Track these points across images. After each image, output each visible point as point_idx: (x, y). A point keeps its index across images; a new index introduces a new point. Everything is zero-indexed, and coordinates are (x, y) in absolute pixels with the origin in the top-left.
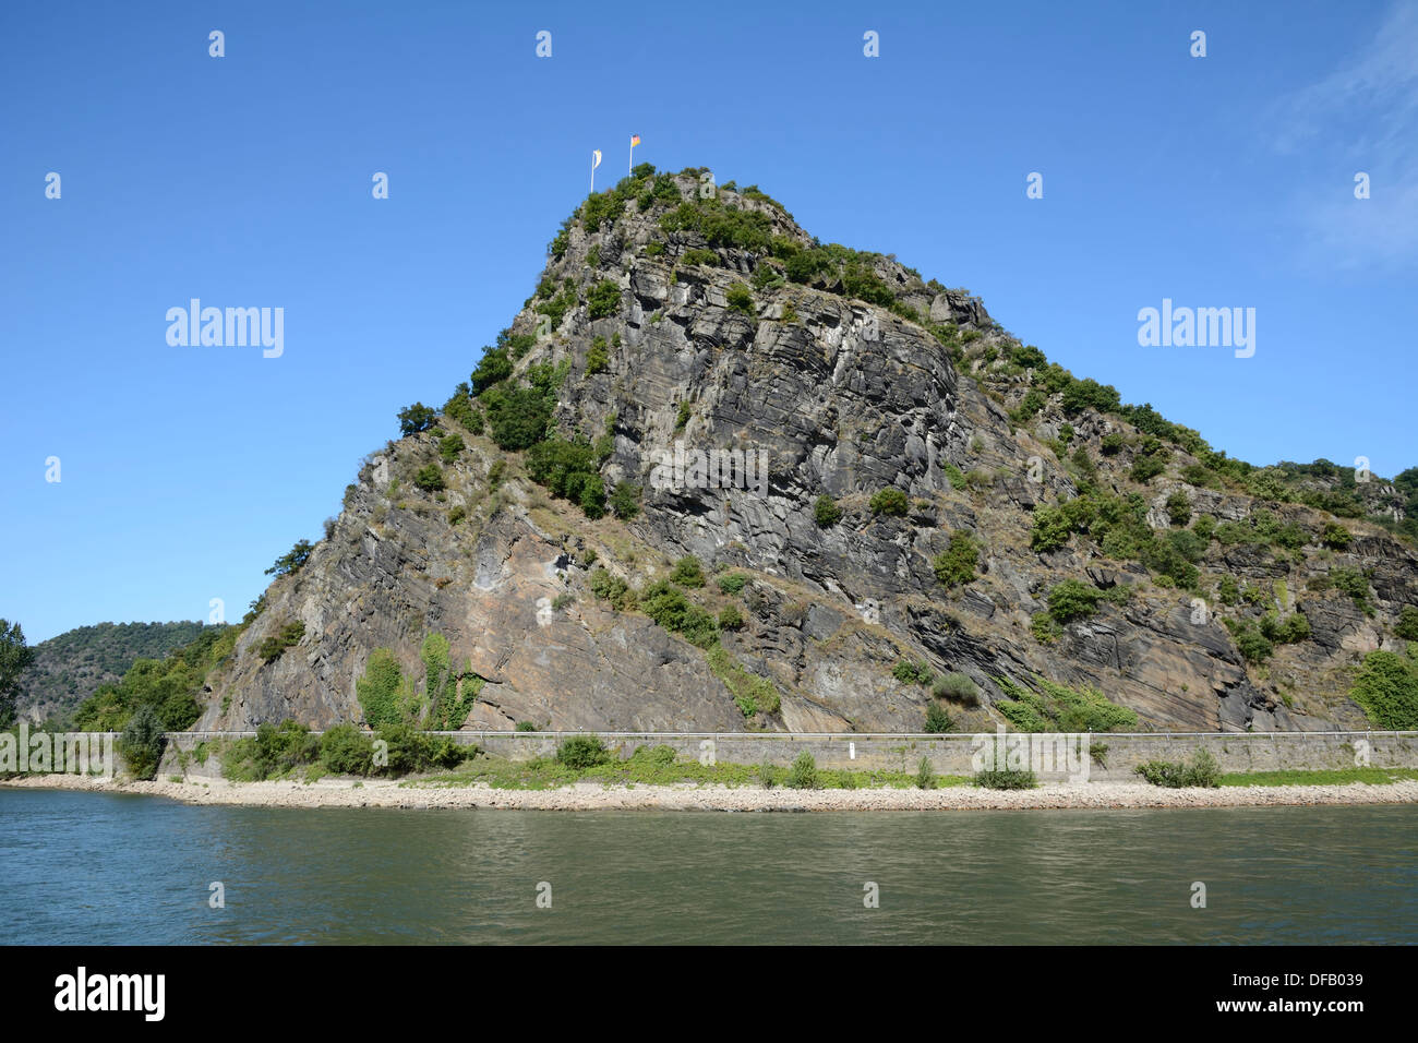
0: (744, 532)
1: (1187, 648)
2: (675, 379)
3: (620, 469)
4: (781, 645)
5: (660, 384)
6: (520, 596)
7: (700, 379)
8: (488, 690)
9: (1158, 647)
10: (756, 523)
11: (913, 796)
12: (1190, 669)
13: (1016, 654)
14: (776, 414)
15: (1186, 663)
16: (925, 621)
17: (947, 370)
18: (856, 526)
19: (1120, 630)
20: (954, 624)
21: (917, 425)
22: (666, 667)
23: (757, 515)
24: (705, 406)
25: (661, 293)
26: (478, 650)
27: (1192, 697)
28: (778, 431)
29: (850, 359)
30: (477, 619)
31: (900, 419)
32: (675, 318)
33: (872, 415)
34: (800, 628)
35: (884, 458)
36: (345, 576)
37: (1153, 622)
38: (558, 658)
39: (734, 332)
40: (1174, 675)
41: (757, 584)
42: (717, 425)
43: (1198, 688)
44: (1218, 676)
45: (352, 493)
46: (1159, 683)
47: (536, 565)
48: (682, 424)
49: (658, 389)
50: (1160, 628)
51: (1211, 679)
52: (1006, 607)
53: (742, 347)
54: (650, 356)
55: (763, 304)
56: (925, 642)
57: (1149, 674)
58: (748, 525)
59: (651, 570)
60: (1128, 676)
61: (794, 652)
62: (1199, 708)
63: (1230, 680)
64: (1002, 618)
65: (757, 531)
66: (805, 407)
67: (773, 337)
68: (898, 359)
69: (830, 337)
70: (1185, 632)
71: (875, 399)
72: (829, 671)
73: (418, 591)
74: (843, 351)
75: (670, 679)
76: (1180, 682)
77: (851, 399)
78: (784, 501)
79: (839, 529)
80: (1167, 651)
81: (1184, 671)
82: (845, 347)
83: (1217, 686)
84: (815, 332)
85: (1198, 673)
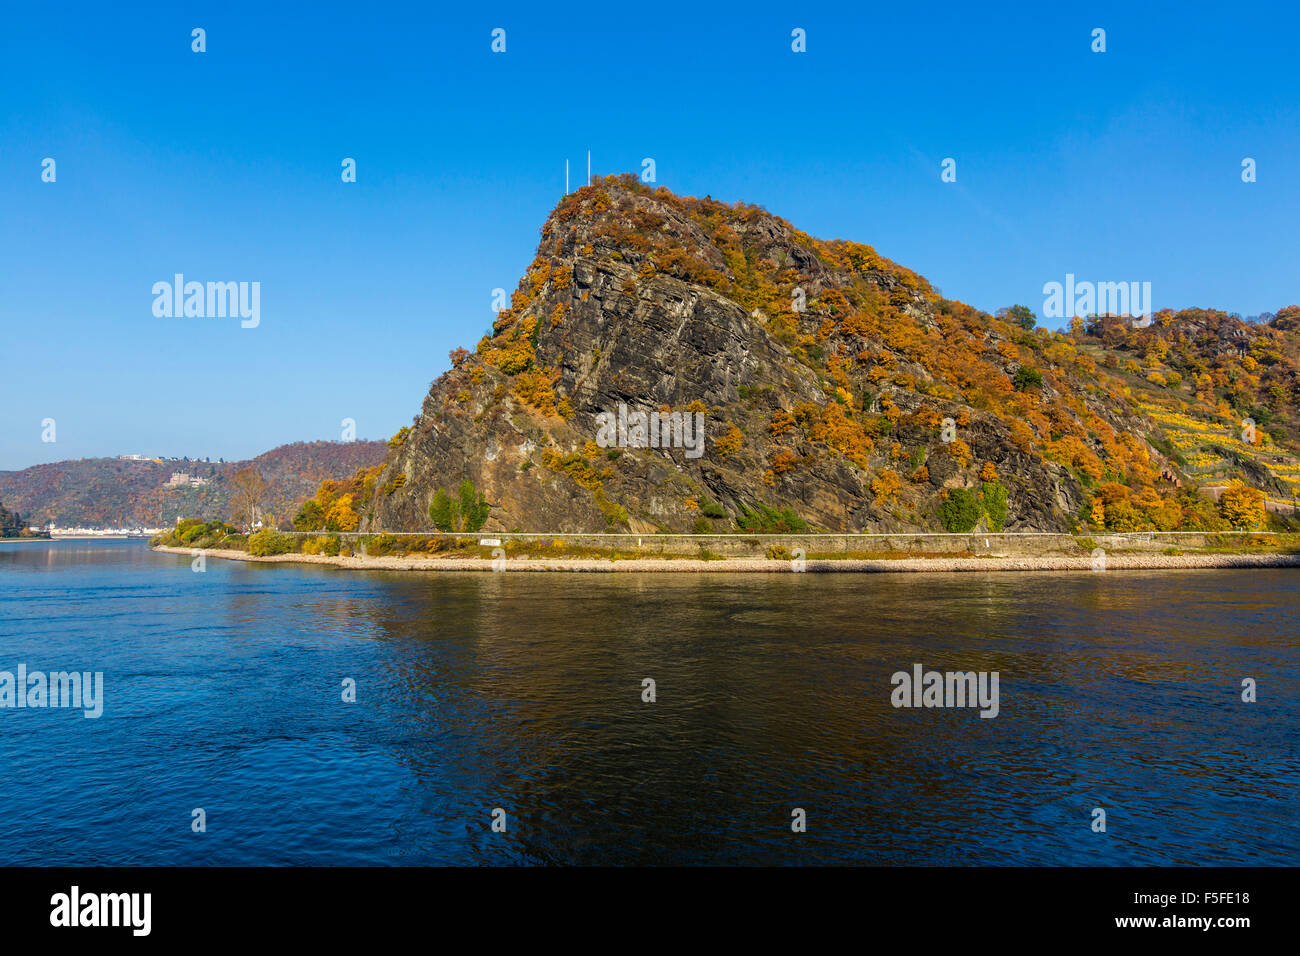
1: (838, 489)
2: (594, 335)
3: (564, 389)
5: (587, 338)
6: (508, 463)
7: (606, 336)
8: (494, 511)
9: (823, 488)
11: (696, 564)
12: (837, 500)
13: (750, 492)
14: (643, 358)
15: (836, 497)
16: (708, 475)
17: (741, 327)
19: (807, 478)
20: (719, 477)
21: (720, 362)
22: (574, 500)
24: (606, 354)
25: (590, 280)
26: (487, 491)
27: (835, 515)
28: (642, 369)
29: (687, 323)
30: (487, 475)
31: (711, 359)
32: (596, 297)
33: (696, 357)
34: (646, 478)
35: (699, 382)
36: (424, 451)
37: (823, 475)
38: (525, 495)
39: (624, 308)
40: (829, 503)
41: (625, 456)
42: (612, 364)
43: (838, 509)
44: (850, 504)
45: (427, 404)
46: (821, 508)
47: (515, 447)
48: (596, 364)
49: (585, 341)
50: (826, 478)
51: (847, 505)
52: (752, 467)
53: (627, 316)
54: (582, 321)
55: (642, 289)
56: (709, 486)
57: (818, 503)
59: (574, 448)
60: (807, 504)
61: (641, 491)
62: (838, 520)
63: (856, 506)
64: (749, 472)
66: (658, 354)
67: (644, 312)
68: (712, 323)
69: (679, 307)
70: (838, 480)
71: (698, 347)
72: (657, 501)
73: (459, 460)
74: (683, 318)
75: (575, 506)
76: (830, 508)
77: (687, 347)
78: (646, 408)
80: (827, 491)
81: (834, 501)
82: (685, 315)
83: (849, 509)
84: (669, 306)
85: (841, 502)
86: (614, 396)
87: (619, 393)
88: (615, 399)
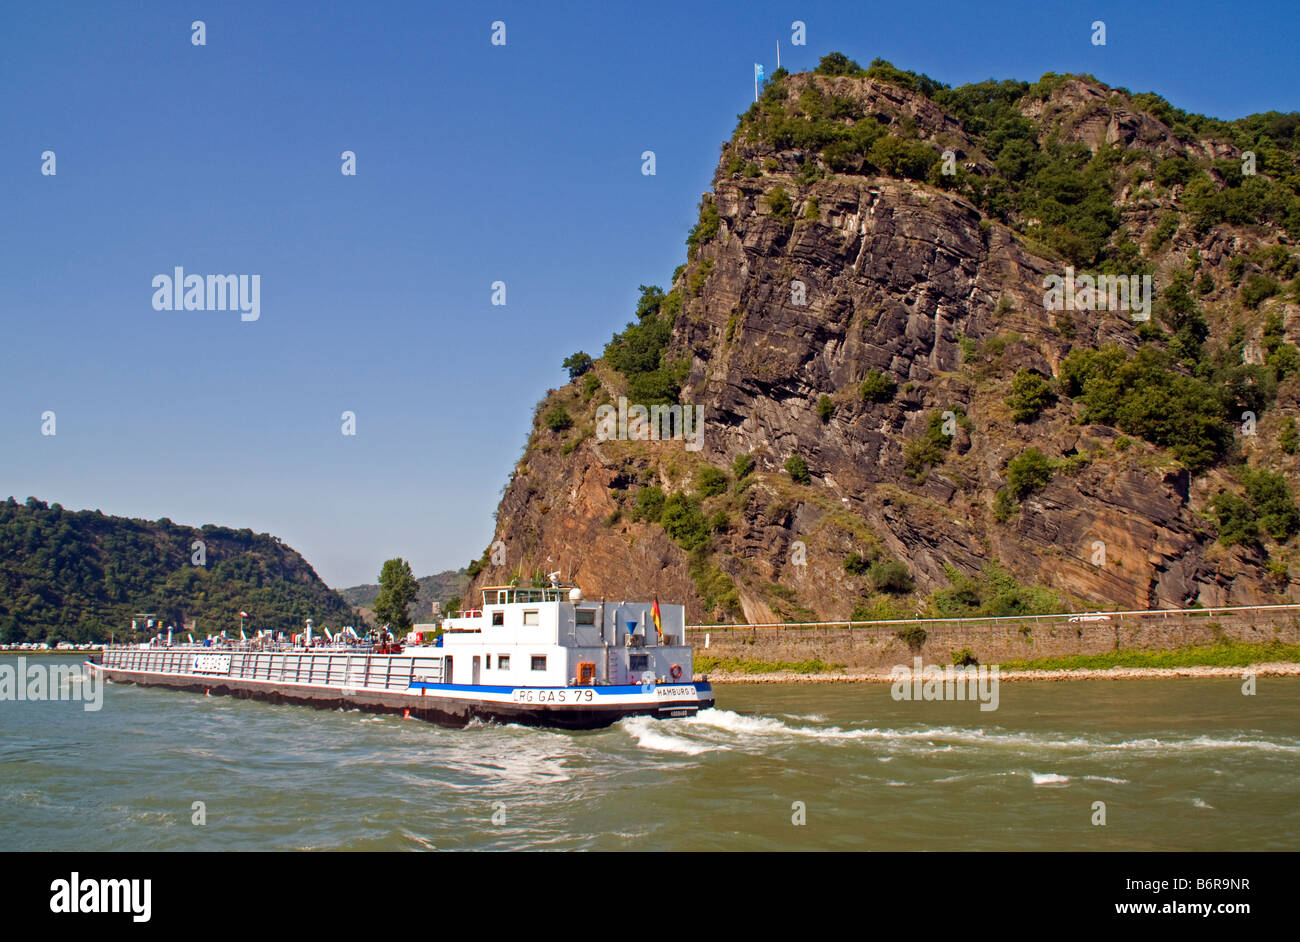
0: (769, 436)
1: (1131, 518)
3: (690, 389)
4: (764, 544)
6: (589, 515)
7: (747, 291)
9: (1101, 519)
10: (776, 425)
12: (1130, 543)
13: (960, 537)
14: (789, 317)
15: (1128, 536)
16: (890, 510)
18: (850, 419)
19: (1069, 503)
21: (921, 301)
22: (664, 570)
23: (778, 419)
27: (1125, 574)
28: (789, 334)
29: (868, 244)
31: (902, 298)
32: (738, 234)
33: (879, 299)
34: (785, 526)
35: (883, 343)
37: (1100, 491)
39: (768, 239)
42: (746, 336)
43: (1133, 562)
44: (1159, 548)
47: (598, 488)
48: (730, 339)
50: (1106, 497)
51: (1150, 553)
52: (970, 488)
53: (773, 253)
55: (797, 203)
58: (771, 429)
59: (685, 483)
60: (1068, 554)
61: (776, 549)
62: (1129, 584)
63: (1168, 550)
64: (963, 499)
65: (779, 434)
67: (796, 238)
68: (902, 234)
69: (852, 221)
70: (1129, 499)
71: (883, 281)
74: (863, 236)
76: (1117, 557)
77: (866, 285)
78: (797, 401)
79: (835, 423)
80: (1109, 522)
81: (1124, 544)
82: (864, 231)
83: (1155, 559)
84: (837, 222)
85: (1137, 546)
86: (748, 387)
87: (756, 381)
88: (752, 394)
